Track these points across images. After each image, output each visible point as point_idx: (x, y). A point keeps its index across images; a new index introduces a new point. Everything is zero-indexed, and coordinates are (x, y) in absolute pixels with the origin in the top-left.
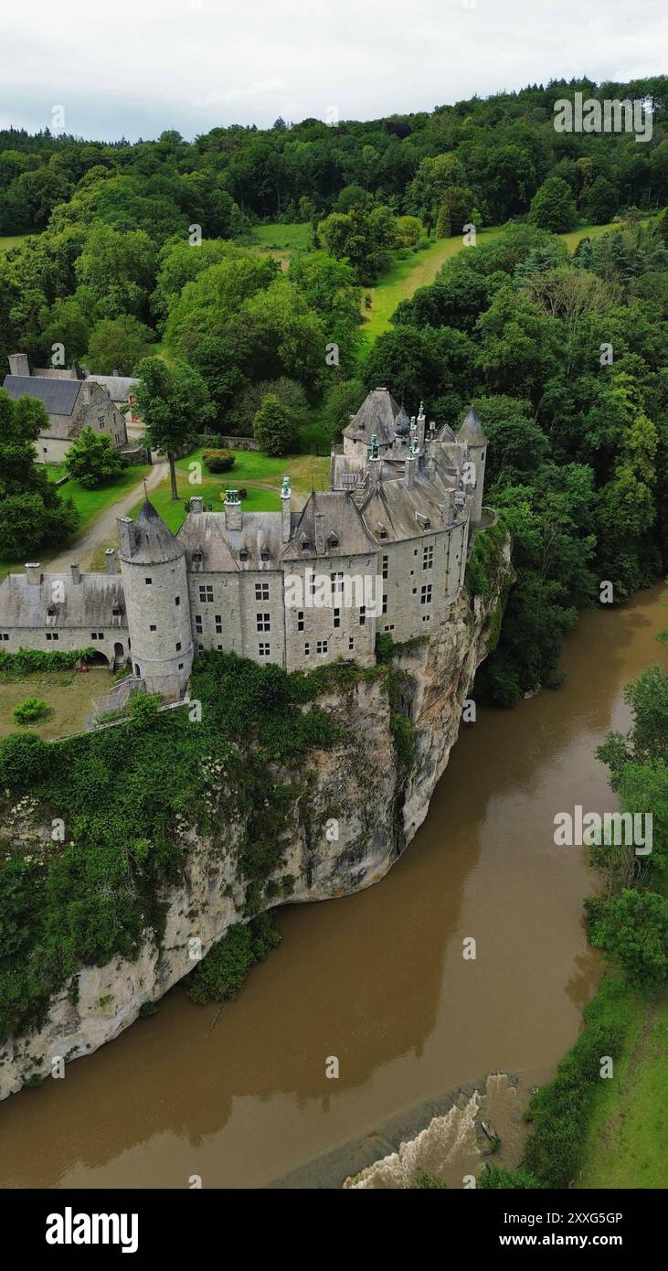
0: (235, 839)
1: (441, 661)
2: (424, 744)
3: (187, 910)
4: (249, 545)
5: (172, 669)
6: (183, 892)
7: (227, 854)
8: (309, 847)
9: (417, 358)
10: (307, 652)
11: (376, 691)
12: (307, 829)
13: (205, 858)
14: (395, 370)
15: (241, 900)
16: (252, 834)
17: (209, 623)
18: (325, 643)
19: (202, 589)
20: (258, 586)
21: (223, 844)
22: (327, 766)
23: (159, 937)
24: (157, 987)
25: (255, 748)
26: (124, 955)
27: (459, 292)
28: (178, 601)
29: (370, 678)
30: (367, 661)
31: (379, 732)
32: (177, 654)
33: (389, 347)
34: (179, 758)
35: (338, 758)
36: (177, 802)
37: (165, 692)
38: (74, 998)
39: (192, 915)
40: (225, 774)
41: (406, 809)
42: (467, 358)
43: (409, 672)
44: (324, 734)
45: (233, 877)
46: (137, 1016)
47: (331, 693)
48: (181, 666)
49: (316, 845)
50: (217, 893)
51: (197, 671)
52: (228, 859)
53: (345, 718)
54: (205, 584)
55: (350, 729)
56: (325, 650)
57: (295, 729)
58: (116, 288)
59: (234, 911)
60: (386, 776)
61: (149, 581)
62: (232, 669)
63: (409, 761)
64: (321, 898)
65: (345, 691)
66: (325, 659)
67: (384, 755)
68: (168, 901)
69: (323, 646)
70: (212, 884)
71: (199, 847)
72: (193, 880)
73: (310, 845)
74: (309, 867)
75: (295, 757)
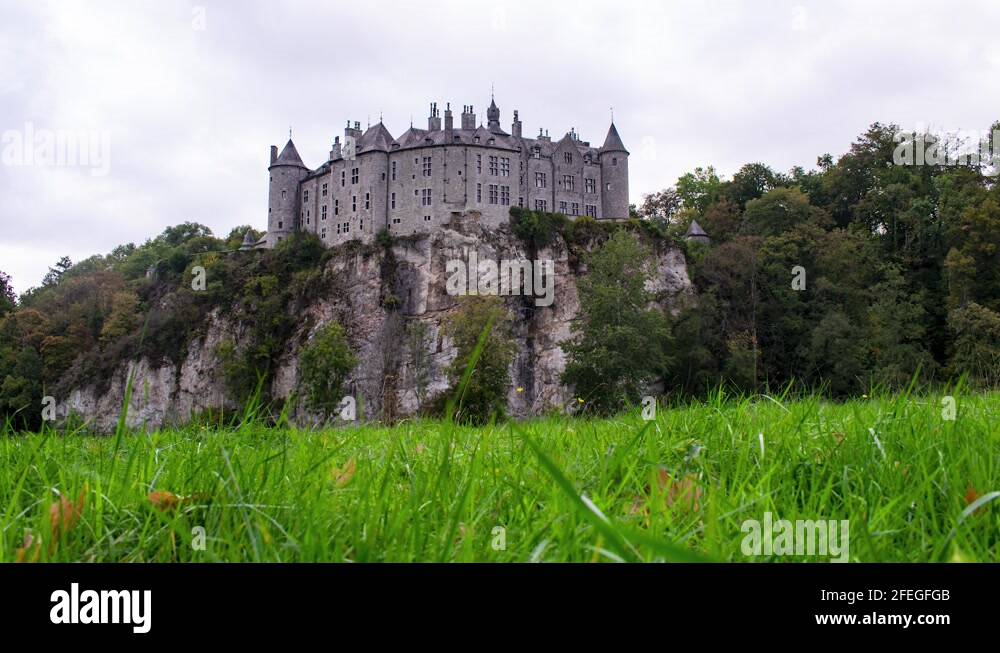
6: (197, 347)
10: (339, 232)
17: (305, 217)
18: (348, 225)
19: (305, 193)
22: (324, 313)
23: (177, 375)
28: (284, 193)
29: (367, 251)
30: (369, 240)
32: (278, 230)
35: (333, 310)
38: (124, 381)
43: (413, 265)
47: (341, 260)
53: (345, 281)
54: (306, 190)
55: (346, 290)
56: (348, 231)
66: (347, 237)
67: (374, 322)
69: (346, 228)
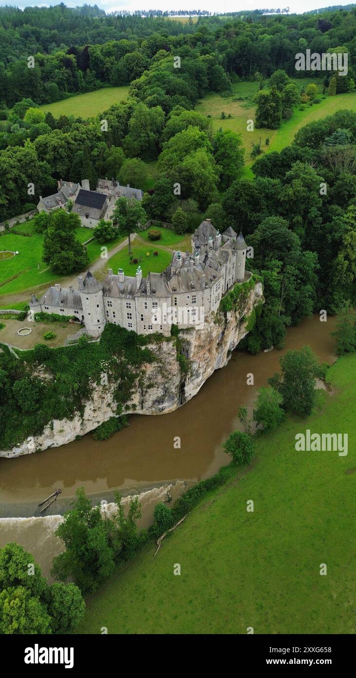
0: (112, 389)
1: (202, 336)
2: (195, 366)
3: (93, 409)
4: (126, 289)
5: (96, 328)
6: (90, 402)
7: (109, 393)
8: (142, 396)
9: (247, 195)
10: (145, 328)
11: (171, 345)
12: (142, 390)
13: (100, 393)
14: (237, 199)
15: (115, 409)
16: (120, 387)
17: (111, 314)
18: (151, 326)
19: (108, 302)
20: (127, 304)
21: (107, 389)
22: (150, 369)
23: (82, 416)
24: (81, 431)
25: (123, 358)
26: (68, 418)
27: (285, 157)
28: (98, 306)
29: (168, 340)
30: (168, 334)
31: (172, 359)
32: (98, 323)
33: (236, 189)
34: (93, 359)
35: (154, 367)
36: (89, 373)
37: (94, 335)
38: (52, 428)
39: (95, 410)
40: (109, 367)
41: (186, 388)
42: (275, 194)
43: (188, 339)
44: (149, 357)
45: (112, 401)
46: (75, 439)
47: (153, 344)
48: (99, 328)
49: (145, 395)
50: (104, 405)
51: (106, 330)
52: (109, 395)
53: (158, 353)
54: (109, 301)
55: (160, 357)
56: (152, 328)
57: (137, 355)
58: (144, 135)
59: (112, 412)
60: (175, 375)
61: (87, 299)
62: (117, 331)
63: (186, 372)
64: (147, 414)
65: (157, 344)
66: (151, 332)
67: (175, 367)
68: (85, 404)
69: (150, 327)
70: (102, 402)
71: (97, 389)
72: (94, 399)
73: (143, 394)
74: (142, 403)
75: (137, 363)
